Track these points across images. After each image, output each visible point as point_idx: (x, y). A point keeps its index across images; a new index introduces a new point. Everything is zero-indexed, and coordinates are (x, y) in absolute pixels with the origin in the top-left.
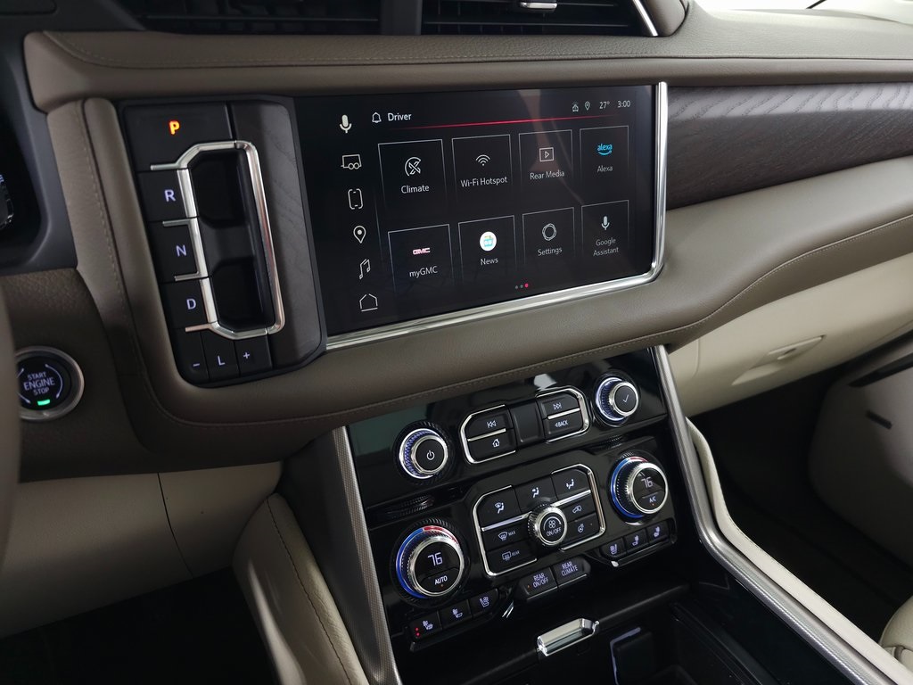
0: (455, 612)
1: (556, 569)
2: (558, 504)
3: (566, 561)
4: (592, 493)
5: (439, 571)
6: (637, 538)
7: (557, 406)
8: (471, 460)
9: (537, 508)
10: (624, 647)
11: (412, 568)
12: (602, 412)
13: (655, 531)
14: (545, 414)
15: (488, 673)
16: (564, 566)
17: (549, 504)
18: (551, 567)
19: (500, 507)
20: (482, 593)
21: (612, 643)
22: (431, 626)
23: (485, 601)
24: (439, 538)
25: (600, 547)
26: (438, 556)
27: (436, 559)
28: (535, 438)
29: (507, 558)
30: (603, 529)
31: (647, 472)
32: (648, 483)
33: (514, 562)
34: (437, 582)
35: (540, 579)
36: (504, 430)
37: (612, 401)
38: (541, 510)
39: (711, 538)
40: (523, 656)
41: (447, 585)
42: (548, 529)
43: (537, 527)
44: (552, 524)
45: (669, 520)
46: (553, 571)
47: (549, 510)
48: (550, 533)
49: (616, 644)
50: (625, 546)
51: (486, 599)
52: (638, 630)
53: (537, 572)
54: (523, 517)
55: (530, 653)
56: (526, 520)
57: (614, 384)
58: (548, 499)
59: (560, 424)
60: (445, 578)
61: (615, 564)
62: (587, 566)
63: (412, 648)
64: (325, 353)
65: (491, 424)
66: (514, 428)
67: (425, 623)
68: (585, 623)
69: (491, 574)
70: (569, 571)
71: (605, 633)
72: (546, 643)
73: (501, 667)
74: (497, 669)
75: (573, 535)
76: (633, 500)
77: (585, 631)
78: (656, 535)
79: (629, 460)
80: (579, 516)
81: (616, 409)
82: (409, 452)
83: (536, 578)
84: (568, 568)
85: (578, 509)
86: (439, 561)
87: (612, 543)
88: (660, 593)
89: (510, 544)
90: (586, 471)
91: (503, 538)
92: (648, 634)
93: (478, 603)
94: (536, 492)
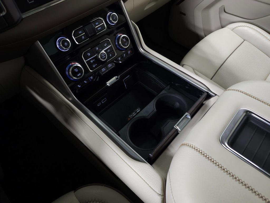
0: (85, 82)
1: (107, 66)
2: (103, 50)
3: (109, 64)
4: (111, 46)
5: (78, 73)
6: (125, 55)
7: (97, 24)
8: (77, 43)
9: (98, 52)
10: (126, 80)
11: (71, 74)
12: (109, 23)
14: (94, 27)
15: (97, 93)
16: (109, 65)
17: (101, 51)
18: (106, 66)
19: (89, 54)
20: (90, 76)
22: (80, 86)
24: (75, 65)
25: (116, 59)
26: (76, 69)
27: (76, 70)
28: (93, 34)
29: (94, 66)
30: (116, 54)
31: (123, 37)
32: (124, 40)
33: (96, 67)
34: (78, 75)
35: (103, 70)
36: (84, 33)
37: (111, 19)
38: (99, 53)
39: (141, 50)
40: (104, 87)
41: (81, 75)
42: (102, 57)
43: (99, 57)
44: (103, 55)
45: (131, 49)
46: (106, 67)
47: (102, 52)
48: (103, 58)
49: (124, 80)
50: (122, 57)
51: (92, 77)
52: (129, 76)
53: (103, 68)
54: (95, 55)
56: (96, 56)
57: (110, 14)
58: (101, 50)
59: (99, 29)
60: (80, 74)
61: (120, 62)
62: (114, 64)
63: (77, 92)
64: (23, 19)
65: (80, 32)
66: (87, 32)
67: (78, 86)
68: (116, 77)
69: (91, 71)
70: (110, 66)
71: (122, 78)
72: (108, 83)
75: (109, 57)
76: (122, 45)
77: (117, 79)
78: (129, 53)
79: (119, 35)
80: (109, 52)
81: (113, 21)
82: (59, 45)
83: (102, 69)
84: (110, 65)
85: (109, 50)
86: (77, 70)
87: (119, 57)
89: (94, 63)
90: (109, 40)
91: (92, 62)
92: (131, 76)
93: (90, 78)
94: (97, 48)
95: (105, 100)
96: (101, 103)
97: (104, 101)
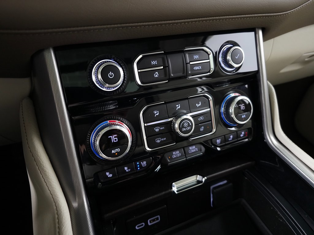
0: (126, 168)
1: (186, 149)
2: (191, 114)
3: (192, 145)
4: (210, 111)
5: (115, 145)
6: (231, 137)
7: (196, 57)
9: (177, 115)
10: (218, 190)
11: (98, 143)
12: (222, 64)
13: (242, 134)
14: (188, 61)
15: (143, 201)
16: (190, 148)
17: (185, 114)
18: (184, 148)
19: (156, 113)
20: (142, 160)
21: (212, 187)
22: (111, 175)
23: (144, 163)
25: (211, 140)
26: (115, 137)
27: (114, 138)
28: (181, 74)
29: (159, 141)
30: (214, 130)
31: (242, 101)
32: (242, 107)
33: (162, 144)
34: (113, 152)
35: (176, 154)
36: (162, 67)
37: (228, 58)
38: (180, 117)
40: (164, 193)
41: (119, 154)
42: (183, 127)
43: (177, 126)
44: (186, 125)
45: (249, 129)
46: (184, 150)
47: (185, 117)
48: (184, 129)
49: (214, 188)
50: (225, 139)
51: (145, 163)
52: (225, 182)
53: (175, 150)
54: (170, 120)
55: (167, 192)
56: (171, 121)
58: (185, 111)
59: (196, 68)
60: (118, 150)
61: (219, 149)
62: (203, 149)
63: (99, 186)
65: (154, 63)
66: (168, 66)
67: (107, 174)
68: (199, 178)
69: (148, 149)
70: (193, 151)
71: (209, 183)
72: (175, 188)
73: (151, 198)
74: (148, 199)
75: (197, 132)
76: (233, 116)
77: (199, 182)
78: (242, 136)
79: (233, 95)
80: (202, 122)
81: (231, 63)
83: (174, 153)
84: (193, 149)
85: (201, 118)
86: (115, 140)
87: (218, 138)
88: (239, 165)
89: (160, 134)
90: (208, 98)
91: (157, 130)
92: (231, 184)
93: (140, 164)
94: (178, 107)
95: (157, 219)
96: (146, 223)
97: (154, 220)
